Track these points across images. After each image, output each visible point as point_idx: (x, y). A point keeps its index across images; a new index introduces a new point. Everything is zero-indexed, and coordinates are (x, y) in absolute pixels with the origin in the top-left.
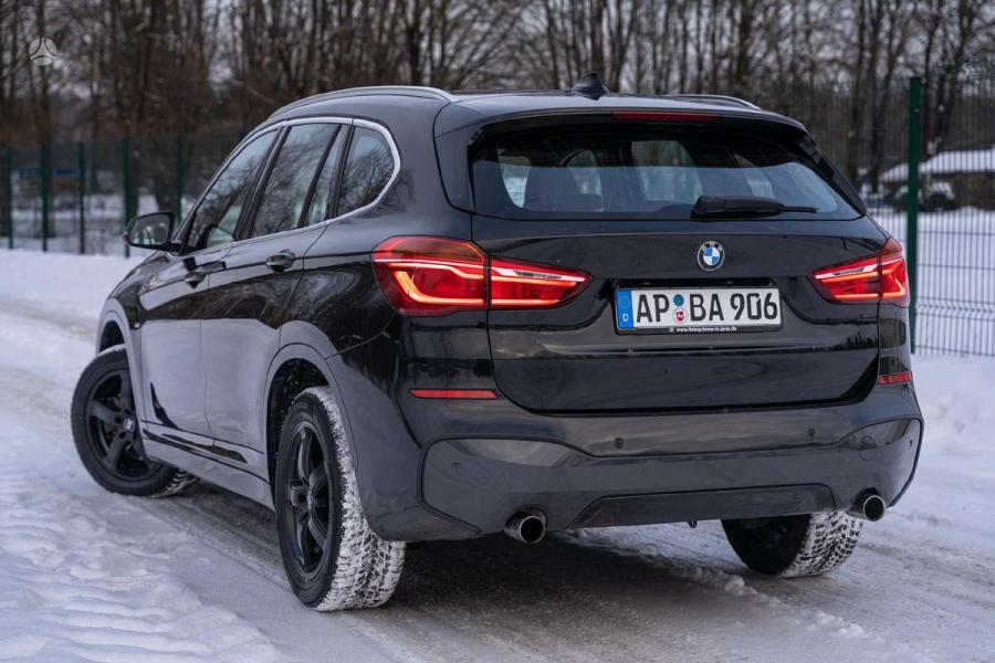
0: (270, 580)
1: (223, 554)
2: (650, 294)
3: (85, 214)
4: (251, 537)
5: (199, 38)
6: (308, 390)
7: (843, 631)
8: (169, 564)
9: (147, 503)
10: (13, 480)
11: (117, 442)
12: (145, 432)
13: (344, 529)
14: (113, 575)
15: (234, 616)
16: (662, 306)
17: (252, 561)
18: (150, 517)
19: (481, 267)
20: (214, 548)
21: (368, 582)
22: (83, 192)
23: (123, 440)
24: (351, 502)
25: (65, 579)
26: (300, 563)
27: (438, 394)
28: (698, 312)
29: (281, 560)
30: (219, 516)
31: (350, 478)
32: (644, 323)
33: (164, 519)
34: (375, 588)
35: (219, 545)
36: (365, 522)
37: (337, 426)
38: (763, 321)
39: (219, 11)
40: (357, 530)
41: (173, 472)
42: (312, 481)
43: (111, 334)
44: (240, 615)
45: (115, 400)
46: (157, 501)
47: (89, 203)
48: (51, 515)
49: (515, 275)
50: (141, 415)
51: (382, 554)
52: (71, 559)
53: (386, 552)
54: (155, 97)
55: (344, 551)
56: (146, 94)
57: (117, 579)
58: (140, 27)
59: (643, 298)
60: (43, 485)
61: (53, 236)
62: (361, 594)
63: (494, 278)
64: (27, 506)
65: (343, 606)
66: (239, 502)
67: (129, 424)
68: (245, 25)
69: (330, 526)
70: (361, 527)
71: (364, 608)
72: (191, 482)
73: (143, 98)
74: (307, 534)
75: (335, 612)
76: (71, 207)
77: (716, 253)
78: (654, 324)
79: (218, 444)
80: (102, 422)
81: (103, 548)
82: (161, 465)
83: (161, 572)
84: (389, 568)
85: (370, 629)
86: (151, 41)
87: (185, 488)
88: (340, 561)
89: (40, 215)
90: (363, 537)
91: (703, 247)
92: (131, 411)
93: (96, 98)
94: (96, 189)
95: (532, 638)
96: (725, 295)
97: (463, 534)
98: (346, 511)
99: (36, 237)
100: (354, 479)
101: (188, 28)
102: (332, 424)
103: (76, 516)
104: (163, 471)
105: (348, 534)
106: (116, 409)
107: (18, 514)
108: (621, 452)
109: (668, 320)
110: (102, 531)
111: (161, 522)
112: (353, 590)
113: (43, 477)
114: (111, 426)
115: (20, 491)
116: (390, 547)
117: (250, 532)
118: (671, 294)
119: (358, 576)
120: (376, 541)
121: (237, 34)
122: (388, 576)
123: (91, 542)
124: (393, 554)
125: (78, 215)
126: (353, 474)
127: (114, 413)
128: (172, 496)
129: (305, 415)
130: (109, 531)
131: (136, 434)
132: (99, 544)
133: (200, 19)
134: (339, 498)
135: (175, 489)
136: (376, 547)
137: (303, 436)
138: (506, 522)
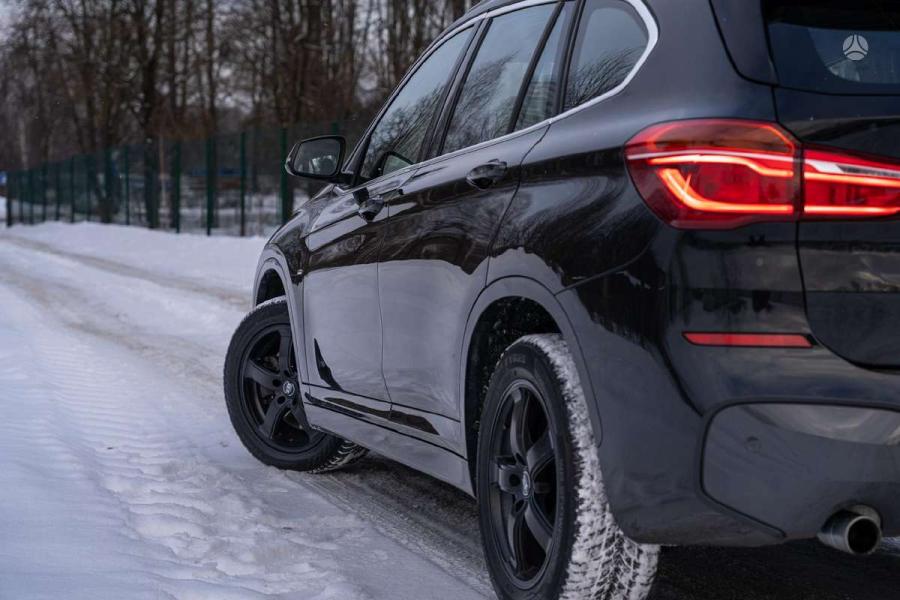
0: (462, 581)
1: (401, 545)
3: (246, 211)
4: (431, 524)
5: (350, 48)
6: (525, 338)
8: (337, 557)
9: (308, 478)
10: (161, 449)
11: (275, 409)
12: (307, 395)
13: (580, 525)
14: (268, 571)
17: (439, 556)
18: (311, 496)
19: (790, 159)
20: (390, 537)
21: (609, 596)
22: (243, 191)
23: (280, 406)
24: (589, 488)
25: (208, 576)
26: (512, 566)
27: (719, 339)
29: (484, 561)
30: (392, 496)
31: (589, 456)
33: (328, 499)
35: (396, 533)
36: (609, 516)
37: (569, 385)
39: (368, 25)
40: (597, 526)
41: (338, 442)
42: (530, 459)
43: (270, 285)
45: (273, 360)
46: (318, 476)
47: (250, 202)
48: (198, 491)
49: (839, 171)
50: (302, 376)
51: (629, 560)
52: (219, 548)
53: (634, 558)
54: (310, 103)
55: (578, 555)
56: (303, 99)
57: (274, 577)
58: (298, 38)
60: (193, 455)
61: (217, 226)
63: (808, 175)
64: (171, 480)
66: (413, 480)
67: (289, 387)
68: (392, 36)
69: (559, 521)
70: (602, 523)
72: (359, 455)
73: (300, 104)
74: (522, 528)
76: (233, 205)
79: (397, 408)
80: (258, 385)
81: (256, 534)
82: (324, 435)
83: (328, 569)
84: (637, 579)
86: (306, 51)
87: (351, 461)
88: (572, 568)
89: (206, 211)
90: (604, 537)
92: (291, 372)
93: (258, 107)
94: (256, 190)
97: (759, 538)
98: (582, 501)
99: (203, 226)
100: (594, 457)
101: (341, 41)
102: (562, 382)
103: (226, 492)
104: (326, 443)
105: (585, 532)
106: (275, 371)
107: (160, 489)
110: (255, 513)
111: (325, 502)
113: (195, 446)
114: (268, 390)
115: (167, 461)
116: (640, 552)
117: (430, 517)
119: (595, 589)
120: (621, 543)
121: (384, 47)
122: (635, 589)
123: (243, 526)
124: (643, 560)
125: (239, 212)
126: (594, 450)
127: (273, 374)
128: (335, 472)
129: (522, 371)
130: (264, 512)
131: (296, 399)
132: (254, 529)
133: (351, 32)
134: (573, 482)
135: (339, 462)
136: (621, 550)
137: (518, 399)
138: (820, 525)
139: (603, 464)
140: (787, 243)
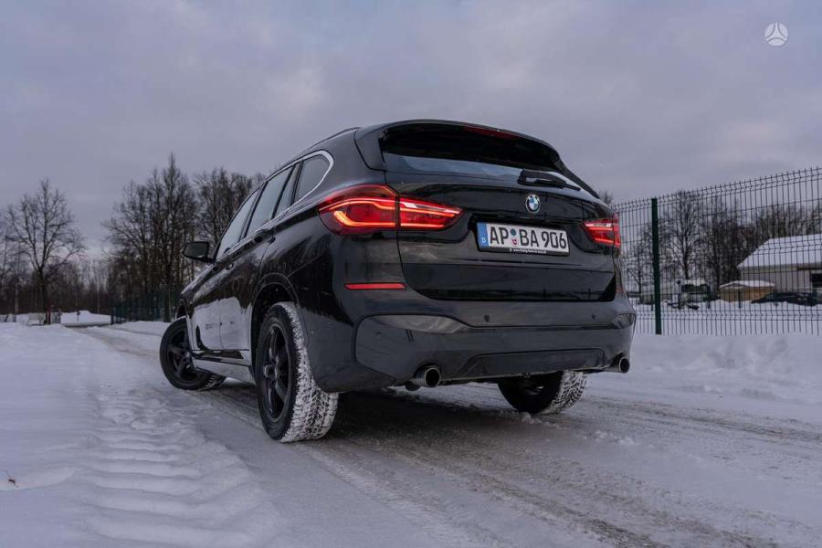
0: (253, 426)
1: (228, 414)
2: (497, 227)
6: (276, 305)
7: (622, 442)
8: (195, 420)
11: (182, 364)
13: (299, 386)
14: (158, 427)
15: (224, 448)
16: (504, 235)
17: (244, 417)
19: (393, 202)
21: (314, 422)
23: (185, 363)
24: (303, 368)
25: (126, 430)
26: (270, 413)
27: (364, 286)
28: (525, 241)
31: (303, 353)
32: (495, 244)
34: (318, 426)
36: (313, 381)
37: (294, 321)
38: (560, 249)
40: (308, 386)
41: (210, 375)
42: (277, 360)
44: (229, 447)
45: (181, 343)
49: (415, 207)
51: (323, 403)
52: (139, 419)
53: (326, 401)
55: (299, 401)
59: (493, 229)
62: (309, 430)
63: (401, 209)
65: (298, 438)
67: (187, 354)
69: (290, 386)
70: (310, 385)
71: (311, 440)
74: (274, 393)
75: (293, 442)
77: (536, 201)
78: (500, 245)
80: (175, 354)
81: (160, 412)
83: (188, 424)
84: (328, 412)
85: (316, 453)
88: (296, 408)
90: (312, 391)
91: (529, 198)
95: (427, 455)
96: (539, 231)
98: (300, 374)
100: (306, 353)
102: (291, 320)
104: (204, 377)
105: (301, 389)
106: (182, 348)
108: (489, 324)
109: (508, 244)
110: (164, 405)
112: (304, 428)
113: (149, 384)
114: (179, 357)
116: (329, 398)
118: (509, 228)
119: (308, 418)
120: (319, 394)
122: (327, 417)
123: (155, 410)
124: (330, 402)
126: (305, 349)
127: (181, 350)
129: (275, 319)
130: (168, 405)
131: (190, 358)
134: (296, 365)
135: (210, 385)
136: (320, 398)
137: (273, 332)
138: (412, 375)
139: (310, 356)
140: (393, 238)
